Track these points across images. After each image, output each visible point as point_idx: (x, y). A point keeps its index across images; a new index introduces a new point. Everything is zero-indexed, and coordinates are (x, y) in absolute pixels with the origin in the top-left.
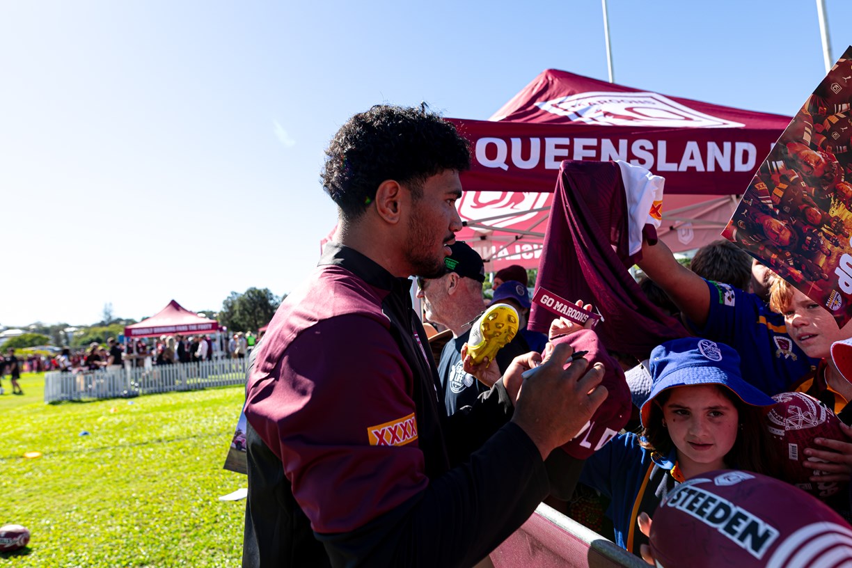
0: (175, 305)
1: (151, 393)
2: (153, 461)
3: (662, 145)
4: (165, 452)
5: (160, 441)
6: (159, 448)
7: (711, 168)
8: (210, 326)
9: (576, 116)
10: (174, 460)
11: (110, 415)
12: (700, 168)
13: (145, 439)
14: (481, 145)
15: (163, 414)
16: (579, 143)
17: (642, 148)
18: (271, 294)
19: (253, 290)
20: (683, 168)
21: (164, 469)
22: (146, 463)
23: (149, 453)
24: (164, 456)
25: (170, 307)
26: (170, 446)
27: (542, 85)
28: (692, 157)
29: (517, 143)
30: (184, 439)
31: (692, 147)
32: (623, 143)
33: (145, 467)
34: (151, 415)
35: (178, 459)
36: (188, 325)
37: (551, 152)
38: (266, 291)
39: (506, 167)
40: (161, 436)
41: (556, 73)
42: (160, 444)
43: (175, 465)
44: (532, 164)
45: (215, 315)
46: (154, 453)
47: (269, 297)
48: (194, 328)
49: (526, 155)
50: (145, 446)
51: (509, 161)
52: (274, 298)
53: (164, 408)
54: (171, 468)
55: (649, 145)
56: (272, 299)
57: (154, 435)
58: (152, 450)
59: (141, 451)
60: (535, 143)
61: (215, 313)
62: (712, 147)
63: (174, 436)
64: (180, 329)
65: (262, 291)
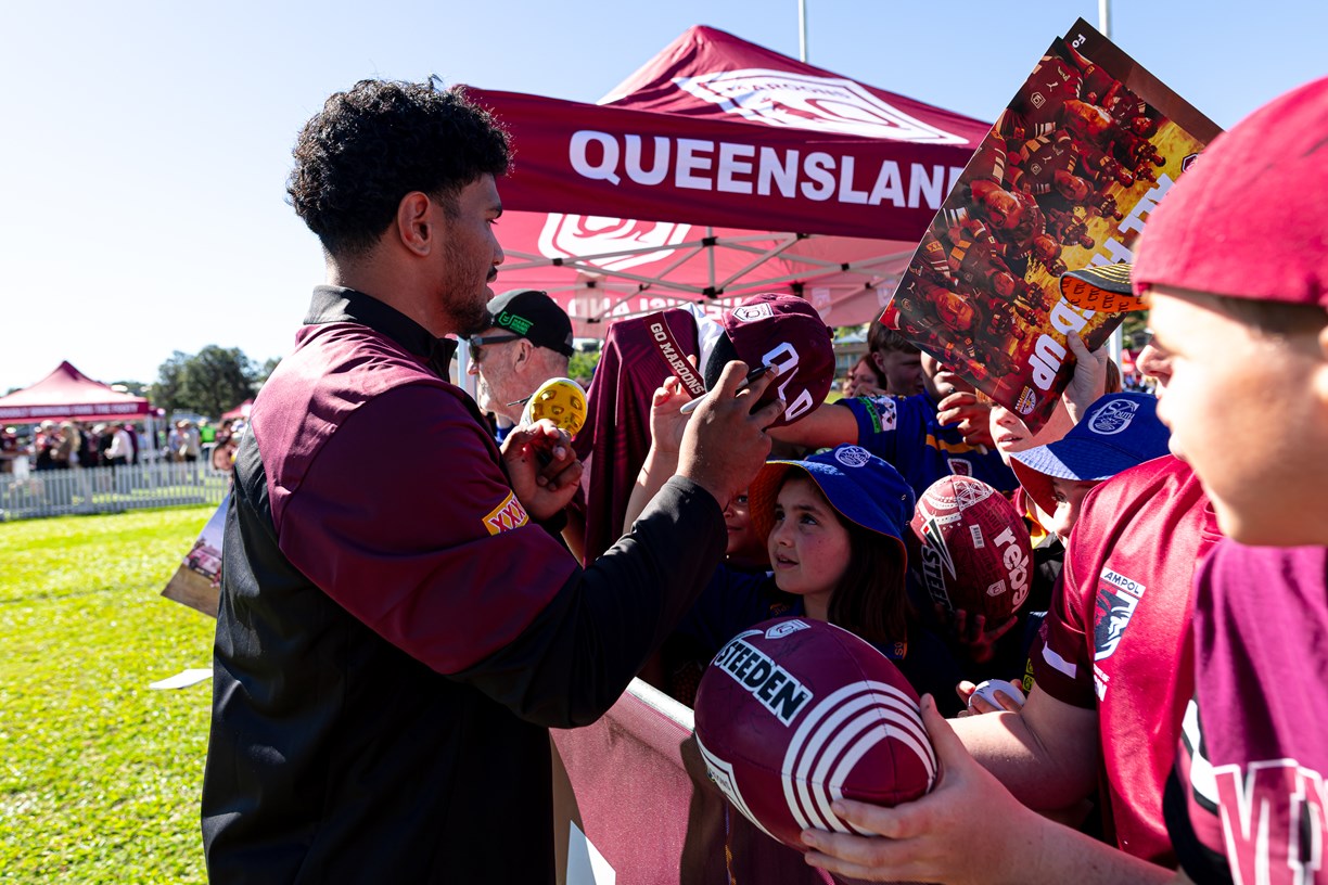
0: (69, 370)
1: (27, 518)
2: (33, 629)
3: (848, 163)
4: (54, 614)
5: (44, 596)
6: (44, 608)
7: (914, 203)
8: (135, 408)
9: (731, 104)
10: (70, 627)
12: (899, 202)
13: (17, 592)
14: (579, 142)
15: (50, 553)
16: (728, 150)
17: (820, 165)
18: (244, 357)
19: (213, 350)
20: (875, 200)
21: (51, 642)
22: (20, 632)
23: (26, 615)
24: (52, 621)
25: (61, 373)
26: (64, 604)
27: (686, 49)
28: (889, 185)
29: (634, 143)
30: (88, 593)
31: (890, 169)
32: (792, 156)
33: (17, 638)
34: (27, 555)
35: (78, 625)
36: (93, 405)
37: (685, 161)
38: (236, 352)
39: (616, 180)
40: (47, 587)
41: (711, 33)
42: (45, 601)
43: (72, 635)
44: (655, 178)
45: (143, 390)
46: (32, 615)
47: (242, 362)
48: (105, 409)
49: (647, 163)
50: (17, 604)
51: (621, 170)
52: (251, 364)
53: (51, 542)
54: (66, 639)
55: (829, 162)
56: (246, 365)
57: (34, 587)
58: (29, 610)
59: (10, 613)
60: (662, 145)
61: (144, 385)
62: (917, 170)
63: (69, 589)
64: (78, 410)
65: (230, 353)
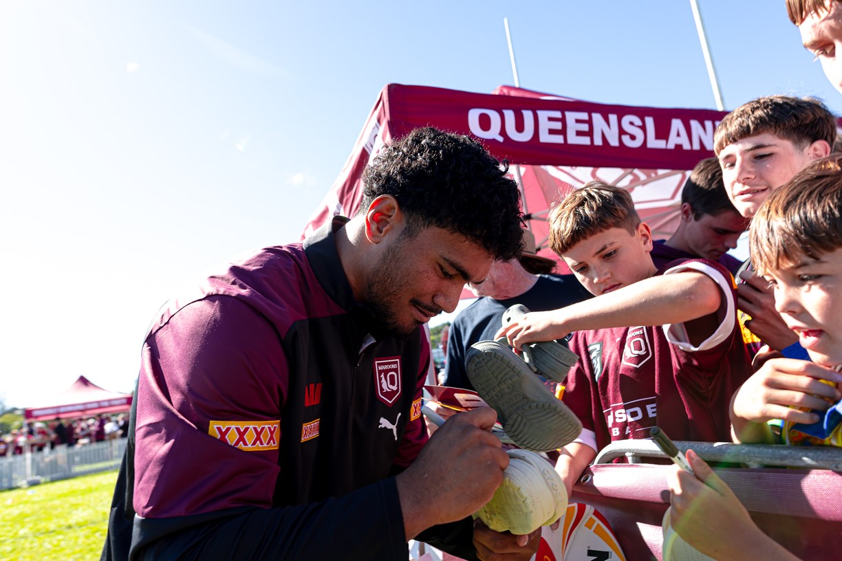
0: (84, 381)
1: (53, 481)
2: (64, 549)
4: (78, 537)
5: (70, 527)
6: (71, 534)
8: (125, 401)
10: (89, 545)
11: (7, 507)
13: (52, 526)
15: (73, 500)
21: (78, 556)
22: (55, 551)
23: (60, 541)
24: (76, 542)
25: (79, 383)
26: (81, 533)
30: (99, 522)
33: (54, 555)
34: (57, 502)
35: (95, 543)
36: (98, 402)
40: (72, 521)
42: (71, 531)
43: (91, 550)
46: (64, 540)
48: (106, 404)
50: (53, 534)
53: (72, 493)
54: (88, 553)
57: (63, 522)
58: (61, 537)
59: (48, 539)
63: (86, 521)
64: (89, 406)
